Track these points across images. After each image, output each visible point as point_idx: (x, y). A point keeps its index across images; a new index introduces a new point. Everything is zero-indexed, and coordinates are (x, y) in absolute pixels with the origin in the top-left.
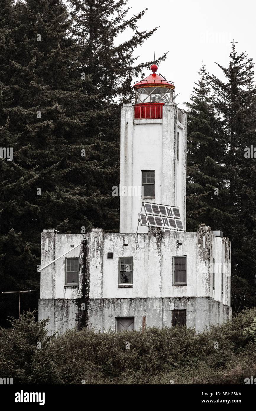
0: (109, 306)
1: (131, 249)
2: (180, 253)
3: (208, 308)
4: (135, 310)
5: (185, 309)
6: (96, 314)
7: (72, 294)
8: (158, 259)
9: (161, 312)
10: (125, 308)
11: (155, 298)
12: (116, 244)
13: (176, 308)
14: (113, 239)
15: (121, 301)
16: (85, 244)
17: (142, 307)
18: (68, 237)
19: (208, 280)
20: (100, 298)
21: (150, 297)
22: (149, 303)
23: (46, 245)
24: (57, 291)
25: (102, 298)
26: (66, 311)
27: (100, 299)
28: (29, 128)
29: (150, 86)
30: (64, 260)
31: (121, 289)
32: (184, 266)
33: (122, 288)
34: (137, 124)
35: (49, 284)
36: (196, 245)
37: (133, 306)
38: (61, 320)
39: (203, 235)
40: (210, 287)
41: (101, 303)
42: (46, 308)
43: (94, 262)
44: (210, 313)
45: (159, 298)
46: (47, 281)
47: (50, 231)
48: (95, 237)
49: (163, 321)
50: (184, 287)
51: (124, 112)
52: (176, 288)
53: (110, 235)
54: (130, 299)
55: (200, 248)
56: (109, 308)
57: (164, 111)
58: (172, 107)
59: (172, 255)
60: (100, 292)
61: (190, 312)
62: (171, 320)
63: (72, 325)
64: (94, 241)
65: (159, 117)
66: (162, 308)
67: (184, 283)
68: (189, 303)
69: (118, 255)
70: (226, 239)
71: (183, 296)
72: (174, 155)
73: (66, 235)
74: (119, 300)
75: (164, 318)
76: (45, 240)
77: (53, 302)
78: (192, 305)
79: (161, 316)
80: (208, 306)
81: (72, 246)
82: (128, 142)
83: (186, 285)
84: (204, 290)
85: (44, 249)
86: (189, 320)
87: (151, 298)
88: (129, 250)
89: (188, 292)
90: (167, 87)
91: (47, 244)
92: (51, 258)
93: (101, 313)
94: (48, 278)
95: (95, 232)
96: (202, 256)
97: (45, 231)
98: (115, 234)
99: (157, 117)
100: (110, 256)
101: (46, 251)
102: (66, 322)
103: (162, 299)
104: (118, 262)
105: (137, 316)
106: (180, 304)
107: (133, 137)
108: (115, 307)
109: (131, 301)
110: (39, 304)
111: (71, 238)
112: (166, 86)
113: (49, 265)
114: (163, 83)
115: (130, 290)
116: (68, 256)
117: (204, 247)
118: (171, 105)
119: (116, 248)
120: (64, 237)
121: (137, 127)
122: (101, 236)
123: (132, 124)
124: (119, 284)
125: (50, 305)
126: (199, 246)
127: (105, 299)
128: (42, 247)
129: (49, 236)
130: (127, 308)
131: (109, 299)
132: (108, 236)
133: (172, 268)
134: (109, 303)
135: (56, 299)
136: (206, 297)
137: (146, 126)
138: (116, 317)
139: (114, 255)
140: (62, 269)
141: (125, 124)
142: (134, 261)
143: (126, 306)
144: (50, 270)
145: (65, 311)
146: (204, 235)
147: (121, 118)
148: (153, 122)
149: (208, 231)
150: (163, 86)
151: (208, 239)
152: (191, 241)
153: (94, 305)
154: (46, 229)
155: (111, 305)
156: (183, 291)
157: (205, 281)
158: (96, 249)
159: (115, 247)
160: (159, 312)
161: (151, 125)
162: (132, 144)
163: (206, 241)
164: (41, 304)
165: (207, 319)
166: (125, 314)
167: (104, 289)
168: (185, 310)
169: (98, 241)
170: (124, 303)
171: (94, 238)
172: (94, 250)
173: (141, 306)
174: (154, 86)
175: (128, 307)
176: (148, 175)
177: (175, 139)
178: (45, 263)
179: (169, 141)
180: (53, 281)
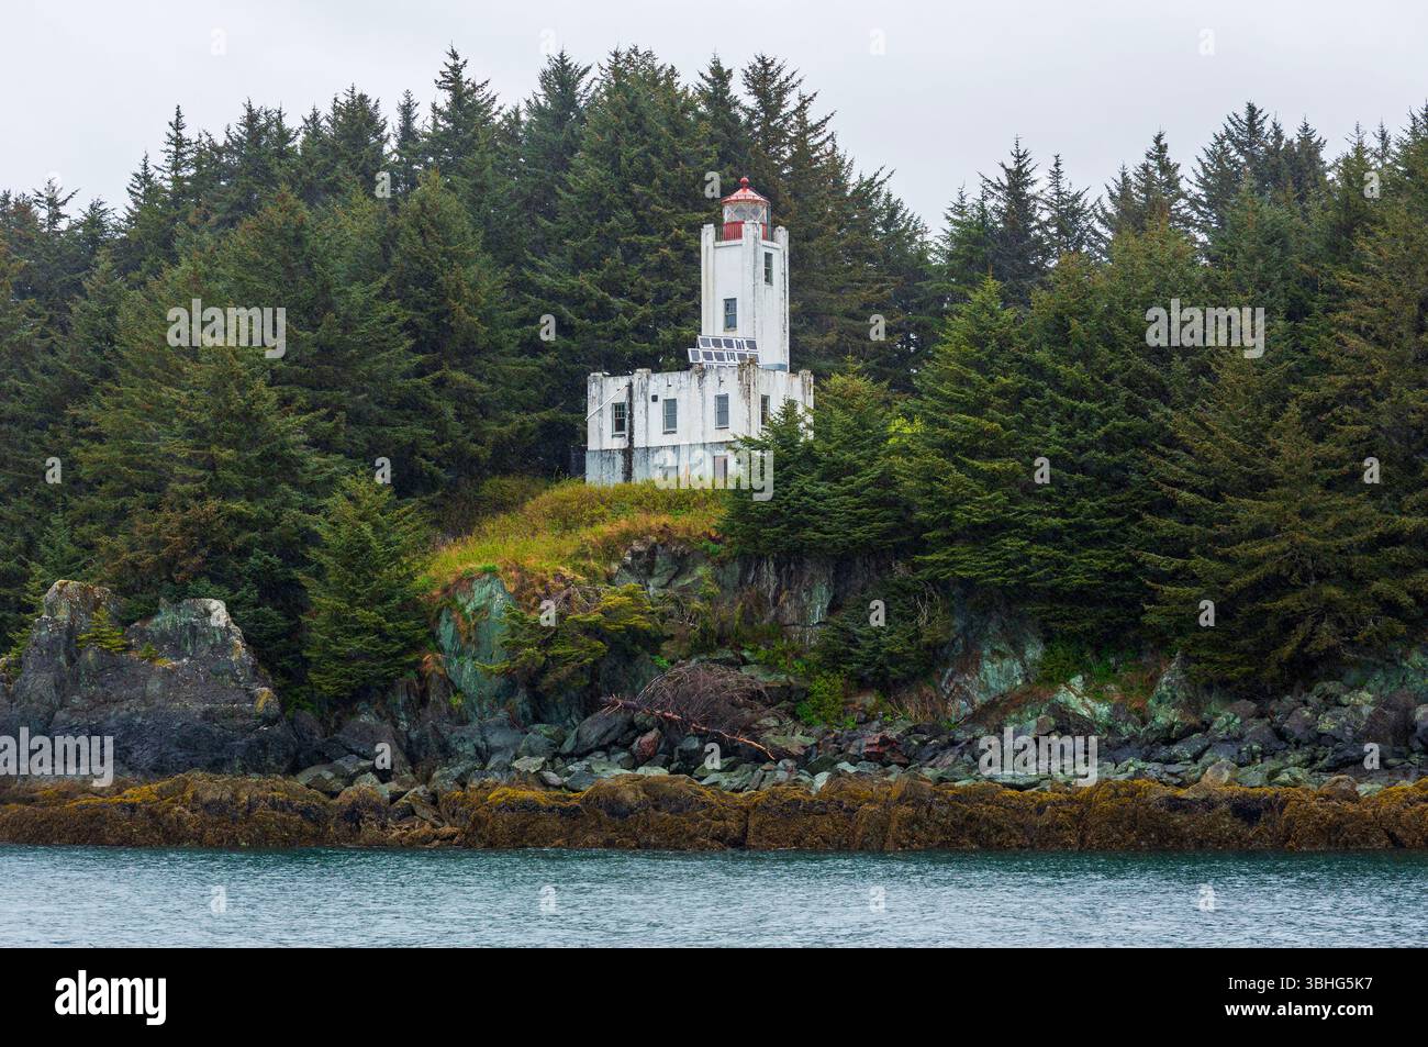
1: (674, 390)
2: (722, 393)
6: (640, 465)
7: (620, 443)
8: (699, 400)
11: (698, 444)
12: (660, 386)
14: (657, 380)
16: (630, 386)
18: (614, 380)
20: (645, 446)
21: (693, 443)
23: (593, 390)
24: (604, 442)
27: (645, 448)
28: (649, 258)
29: (734, 203)
30: (611, 405)
31: (665, 436)
32: (727, 406)
33: (666, 434)
34: (718, 247)
35: (596, 434)
36: (737, 382)
38: (608, 473)
40: (750, 429)
41: (646, 452)
42: (593, 460)
43: (639, 406)
45: (702, 444)
46: (594, 432)
47: (597, 374)
48: (640, 379)
50: (726, 430)
51: (705, 234)
52: (719, 432)
54: (674, 446)
55: (740, 385)
56: (653, 458)
57: (744, 230)
58: (753, 225)
59: (714, 394)
60: (645, 441)
63: (619, 479)
64: (639, 382)
67: (726, 425)
69: (663, 398)
71: (724, 440)
72: (754, 279)
73: (612, 378)
76: (592, 385)
77: (600, 454)
81: (618, 390)
82: (708, 268)
83: (728, 428)
85: (591, 395)
88: (672, 391)
89: (730, 435)
92: (597, 405)
93: (645, 464)
94: (595, 427)
95: (640, 373)
96: (742, 394)
97: (592, 374)
98: (659, 374)
99: (737, 238)
100: (655, 399)
101: (593, 398)
102: (613, 475)
103: (704, 444)
104: (662, 406)
107: (714, 261)
111: (618, 381)
112: (753, 201)
113: (596, 412)
114: (749, 198)
115: (674, 435)
116: (615, 401)
117: (745, 384)
118: (752, 223)
119: (660, 390)
120: (611, 380)
121: (718, 251)
122: (645, 377)
123: (713, 248)
124: (664, 429)
125: (597, 457)
126: (739, 382)
127: (650, 447)
128: (589, 393)
129: (595, 380)
131: (654, 447)
132: (653, 376)
133: (715, 409)
134: (653, 452)
135: (604, 450)
137: (727, 249)
139: (659, 397)
140: (609, 416)
142: (678, 403)
144: (596, 417)
145: (612, 463)
148: (733, 244)
150: (749, 202)
151: (748, 374)
152: (732, 377)
153: (639, 455)
154: (593, 372)
155: (655, 454)
156: (726, 435)
158: (640, 392)
159: (659, 388)
161: (732, 248)
162: (713, 269)
164: (588, 456)
167: (649, 437)
169: (643, 383)
172: (639, 394)
174: (738, 203)
176: (730, 304)
177: (755, 261)
178: (592, 409)
179: (749, 264)
180: (601, 430)
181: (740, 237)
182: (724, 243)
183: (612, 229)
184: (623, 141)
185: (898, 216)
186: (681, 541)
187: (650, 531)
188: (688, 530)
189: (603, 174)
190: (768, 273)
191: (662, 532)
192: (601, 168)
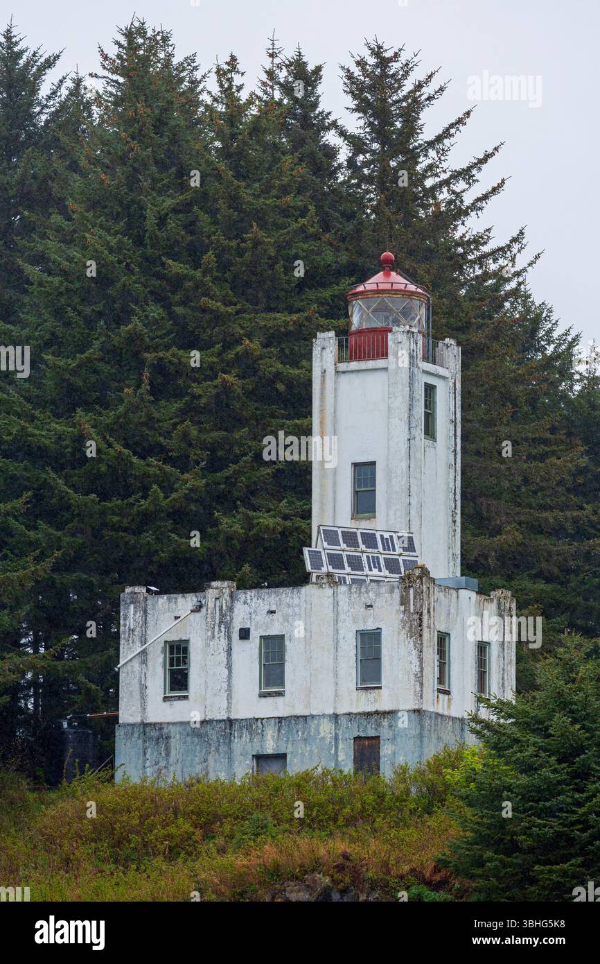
0: (242, 733)
1: (281, 620)
2: (370, 626)
3: (418, 731)
4: (287, 741)
5: (378, 734)
6: (217, 750)
8: (328, 638)
9: (333, 743)
10: (269, 737)
11: (324, 715)
12: (255, 611)
13: (362, 735)
14: (249, 601)
15: (262, 723)
16: (200, 610)
17: (300, 733)
18: (169, 600)
19: (419, 675)
20: (225, 718)
21: (314, 713)
22: (313, 724)
23: (130, 617)
24: (149, 708)
25: (228, 718)
26: (165, 745)
27: (224, 720)
29: (369, 296)
30: (163, 645)
31: (263, 700)
32: (379, 650)
33: (265, 697)
34: (344, 372)
35: (134, 694)
36: (397, 607)
37: (283, 732)
38: (156, 763)
39: (410, 587)
40: (422, 691)
41: (226, 728)
42: (129, 741)
44: (421, 741)
45: (330, 716)
46: (131, 689)
47: (137, 589)
48: (216, 599)
49: (337, 760)
50: (376, 691)
51: (319, 348)
52: (363, 694)
53: (244, 593)
54: (279, 718)
55: (404, 612)
56: (241, 737)
57: (390, 343)
58: (405, 334)
59: (354, 628)
60: (226, 707)
61: (387, 742)
62: (353, 757)
64: (215, 605)
65: (382, 355)
66: (336, 735)
67: (378, 684)
68: (385, 723)
69: (259, 633)
70: (502, 592)
71: (374, 710)
72: (409, 429)
73: (165, 597)
74: (259, 721)
75: (339, 753)
76: (128, 608)
77: (142, 730)
78: (390, 726)
79: (333, 751)
80: (418, 727)
81: (176, 618)
82: (325, 409)
83: (380, 688)
84: (412, 697)
85: (125, 625)
86: (385, 756)
87: (316, 716)
88: (278, 621)
89: (382, 701)
90: (403, 295)
91: (132, 616)
92: (138, 643)
93: (226, 749)
94: (133, 682)
95: (217, 588)
96: (407, 628)
97: (128, 590)
98: (253, 591)
99: (378, 356)
100: (245, 634)
101: (130, 630)
102: (165, 767)
103: (336, 716)
104: (258, 647)
105: (292, 753)
106: (369, 726)
107: (335, 397)
108: (252, 734)
109: (280, 722)
110: (117, 734)
111: (176, 603)
112: (402, 293)
113: (135, 656)
114: (396, 288)
115: (280, 700)
116: (170, 637)
117: (412, 611)
118: (403, 332)
119: (254, 619)
120: (162, 600)
121: (343, 378)
122: (227, 596)
123: (334, 371)
124: (260, 689)
125: (136, 735)
126: (402, 608)
127: (234, 720)
128: (121, 622)
129: (134, 599)
130: (274, 736)
131: (242, 720)
132: (242, 595)
133: (356, 655)
134: (241, 728)
135: (148, 724)
136: (414, 711)
137: (361, 375)
138: (253, 756)
139: (252, 632)
140: (159, 662)
141: (320, 373)
142: (287, 643)
143: (271, 732)
144: (136, 665)
145: (163, 746)
146: (412, 586)
147: (313, 362)
148: (371, 367)
149: (418, 577)
150: (395, 294)
151: (418, 594)
152: (389, 599)
153: (214, 732)
154: (130, 586)
155: (245, 731)
156: (376, 700)
157: (412, 677)
158: (217, 621)
159: (253, 616)
160: (330, 742)
161: (368, 373)
162: (333, 410)
163: (415, 598)
164: (120, 733)
165: (416, 754)
166: (270, 749)
167: (234, 701)
168: (378, 738)
169: (222, 607)
170: (269, 727)
171: (214, 599)
172: (214, 625)
173: (298, 731)
174: (376, 295)
175: (276, 735)
176: (364, 473)
177: (411, 398)
178: (128, 652)
179: (400, 403)
180: (143, 687)
181: (384, 354)
182: (354, 365)
183: (133, 338)
184: (146, 184)
185: (541, 333)
186: (373, 886)
187: (317, 865)
188: (385, 866)
189: (113, 241)
190: (430, 418)
191: (340, 868)
192: (108, 230)
